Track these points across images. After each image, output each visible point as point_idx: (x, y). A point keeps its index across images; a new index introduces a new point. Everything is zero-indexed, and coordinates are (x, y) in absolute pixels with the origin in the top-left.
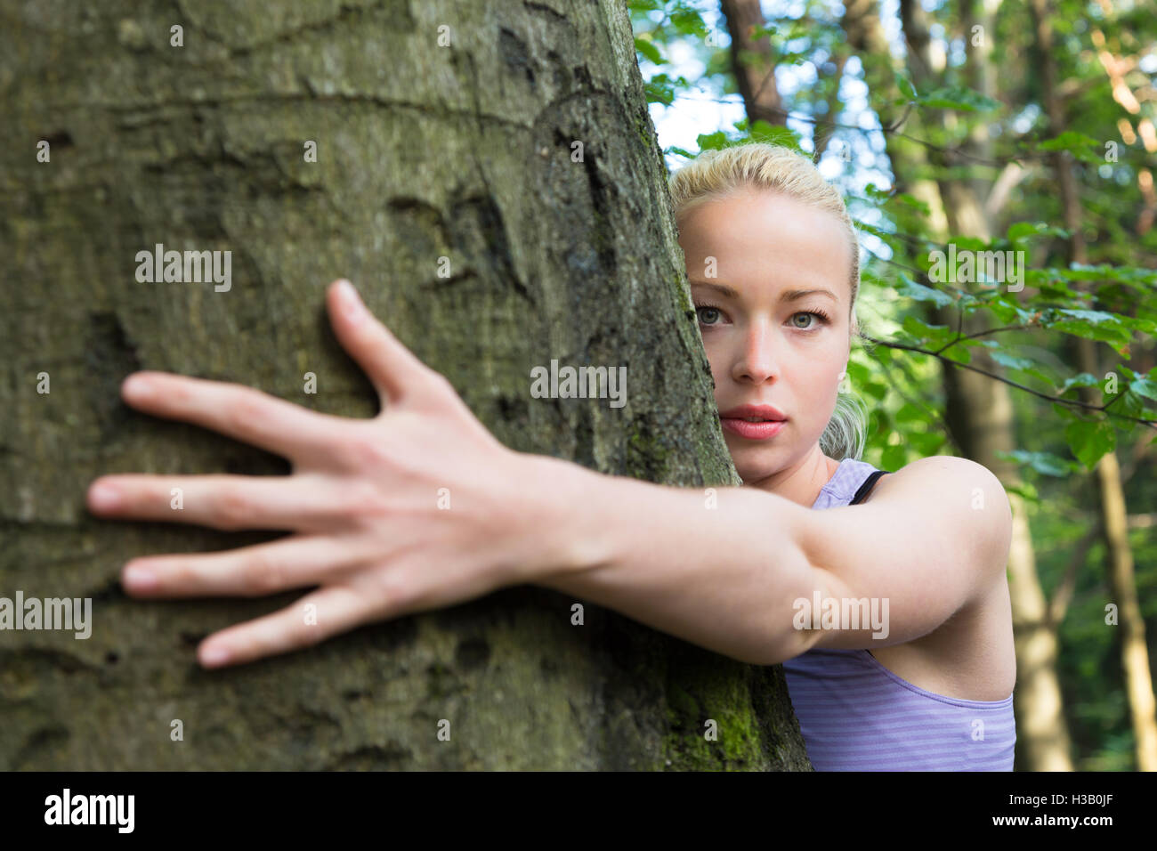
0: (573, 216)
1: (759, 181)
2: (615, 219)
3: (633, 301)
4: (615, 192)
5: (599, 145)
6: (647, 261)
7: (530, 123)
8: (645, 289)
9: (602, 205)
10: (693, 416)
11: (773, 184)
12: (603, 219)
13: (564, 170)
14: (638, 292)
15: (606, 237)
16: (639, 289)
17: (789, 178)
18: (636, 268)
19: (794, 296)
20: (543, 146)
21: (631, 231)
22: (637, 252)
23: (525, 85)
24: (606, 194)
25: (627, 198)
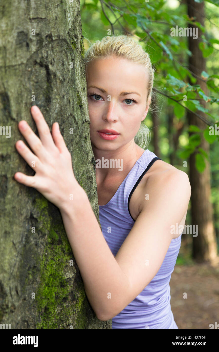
0: (38, 87)
1: (118, 54)
2: (54, 84)
3: (56, 111)
4: (55, 76)
5: (51, 60)
6: (63, 97)
7: (25, 62)
8: (61, 107)
9: (50, 81)
10: (75, 141)
11: (122, 55)
12: (49, 85)
13: (37, 72)
14: (58, 108)
15: (49, 92)
16: (59, 107)
17: (128, 53)
18: (59, 100)
19: (125, 94)
20: (29, 68)
21: (59, 87)
22: (61, 94)
23: (25, 48)
24: (51, 77)
25: (59, 76)
